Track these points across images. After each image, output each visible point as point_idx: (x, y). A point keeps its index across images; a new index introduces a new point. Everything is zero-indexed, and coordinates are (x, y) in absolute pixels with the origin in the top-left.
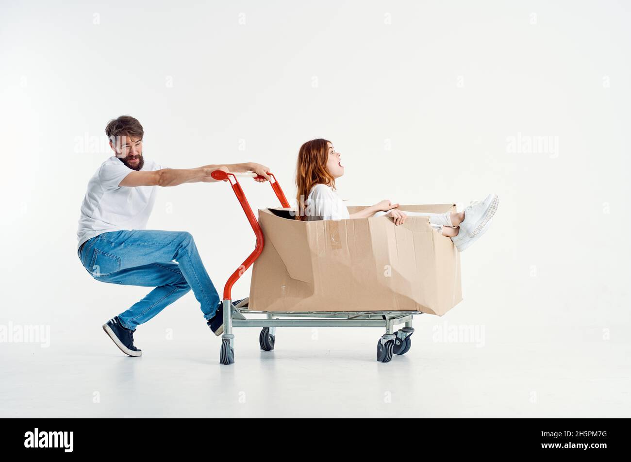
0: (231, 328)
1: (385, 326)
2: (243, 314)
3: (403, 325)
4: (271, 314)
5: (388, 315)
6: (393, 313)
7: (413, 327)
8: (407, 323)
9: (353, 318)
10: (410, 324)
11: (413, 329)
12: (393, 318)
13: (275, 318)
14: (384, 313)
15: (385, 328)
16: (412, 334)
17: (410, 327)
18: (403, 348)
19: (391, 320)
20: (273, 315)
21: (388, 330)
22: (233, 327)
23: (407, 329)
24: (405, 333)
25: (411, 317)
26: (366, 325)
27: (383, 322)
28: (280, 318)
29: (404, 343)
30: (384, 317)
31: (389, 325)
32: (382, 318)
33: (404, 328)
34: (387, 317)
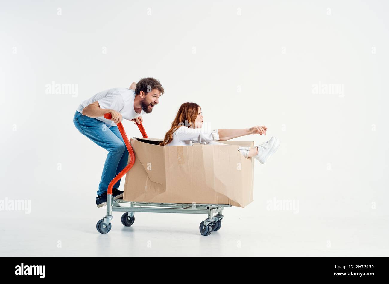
0: (111, 212)
1: (208, 214)
2: (119, 203)
3: (217, 213)
4: (133, 203)
5: (210, 207)
6: (213, 205)
7: (223, 215)
8: (219, 213)
9: (187, 208)
10: (221, 212)
11: (223, 216)
12: (212, 209)
13: (136, 206)
14: (208, 205)
15: (208, 215)
16: (222, 219)
17: (221, 214)
18: (216, 227)
19: (212, 210)
20: (134, 204)
21: (209, 216)
22: (113, 211)
23: (219, 216)
24: (218, 218)
25: (222, 209)
26: (196, 212)
27: (206, 211)
28: (142, 206)
29: (217, 224)
30: (208, 208)
31: (210, 213)
32: (206, 208)
33: (217, 215)
34: (209, 208)
